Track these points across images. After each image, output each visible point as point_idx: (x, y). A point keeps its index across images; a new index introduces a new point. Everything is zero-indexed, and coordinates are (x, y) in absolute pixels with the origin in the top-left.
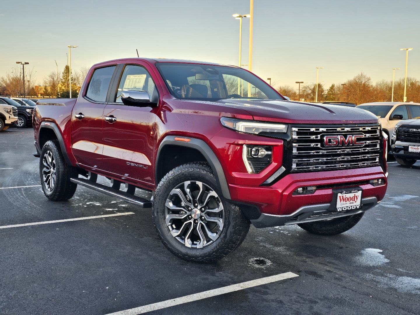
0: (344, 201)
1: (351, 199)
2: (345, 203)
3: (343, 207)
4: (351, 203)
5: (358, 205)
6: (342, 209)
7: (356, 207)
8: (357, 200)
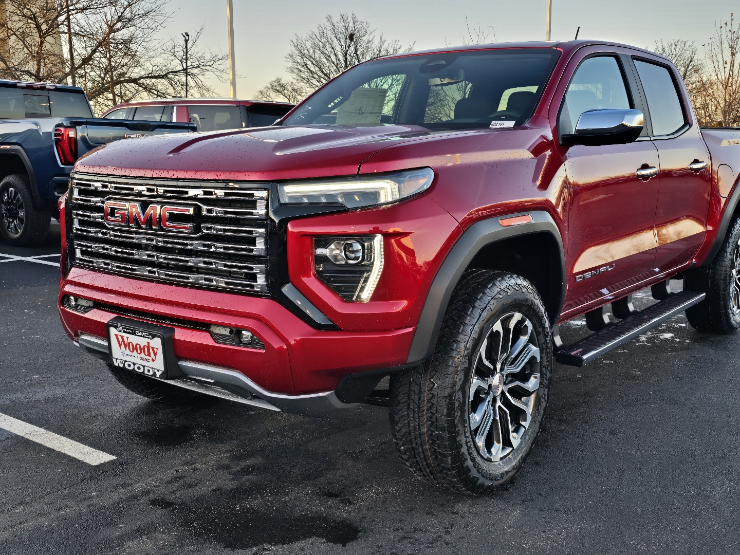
0: (127, 348)
1: (142, 350)
2: (130, 353)
3: (125, 362)
4: (143, 359)
5: (158, 371)
6: (124, 364)
7: (155, 374)
8: (155, 357)
